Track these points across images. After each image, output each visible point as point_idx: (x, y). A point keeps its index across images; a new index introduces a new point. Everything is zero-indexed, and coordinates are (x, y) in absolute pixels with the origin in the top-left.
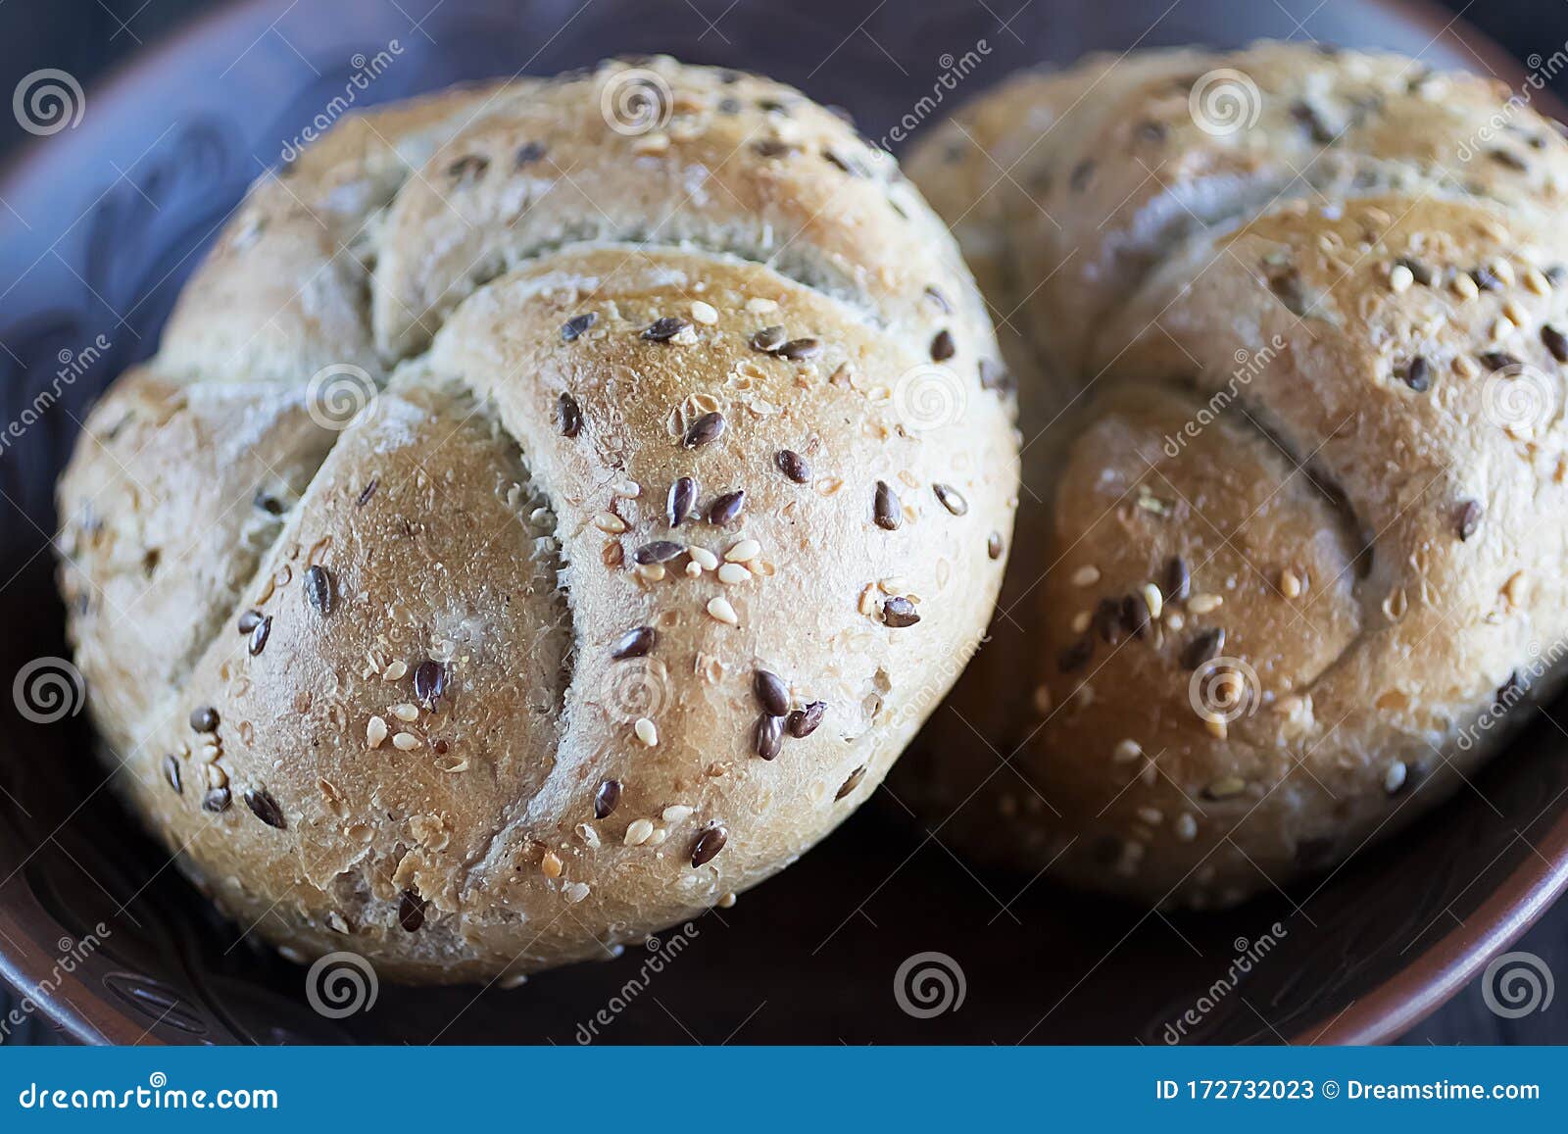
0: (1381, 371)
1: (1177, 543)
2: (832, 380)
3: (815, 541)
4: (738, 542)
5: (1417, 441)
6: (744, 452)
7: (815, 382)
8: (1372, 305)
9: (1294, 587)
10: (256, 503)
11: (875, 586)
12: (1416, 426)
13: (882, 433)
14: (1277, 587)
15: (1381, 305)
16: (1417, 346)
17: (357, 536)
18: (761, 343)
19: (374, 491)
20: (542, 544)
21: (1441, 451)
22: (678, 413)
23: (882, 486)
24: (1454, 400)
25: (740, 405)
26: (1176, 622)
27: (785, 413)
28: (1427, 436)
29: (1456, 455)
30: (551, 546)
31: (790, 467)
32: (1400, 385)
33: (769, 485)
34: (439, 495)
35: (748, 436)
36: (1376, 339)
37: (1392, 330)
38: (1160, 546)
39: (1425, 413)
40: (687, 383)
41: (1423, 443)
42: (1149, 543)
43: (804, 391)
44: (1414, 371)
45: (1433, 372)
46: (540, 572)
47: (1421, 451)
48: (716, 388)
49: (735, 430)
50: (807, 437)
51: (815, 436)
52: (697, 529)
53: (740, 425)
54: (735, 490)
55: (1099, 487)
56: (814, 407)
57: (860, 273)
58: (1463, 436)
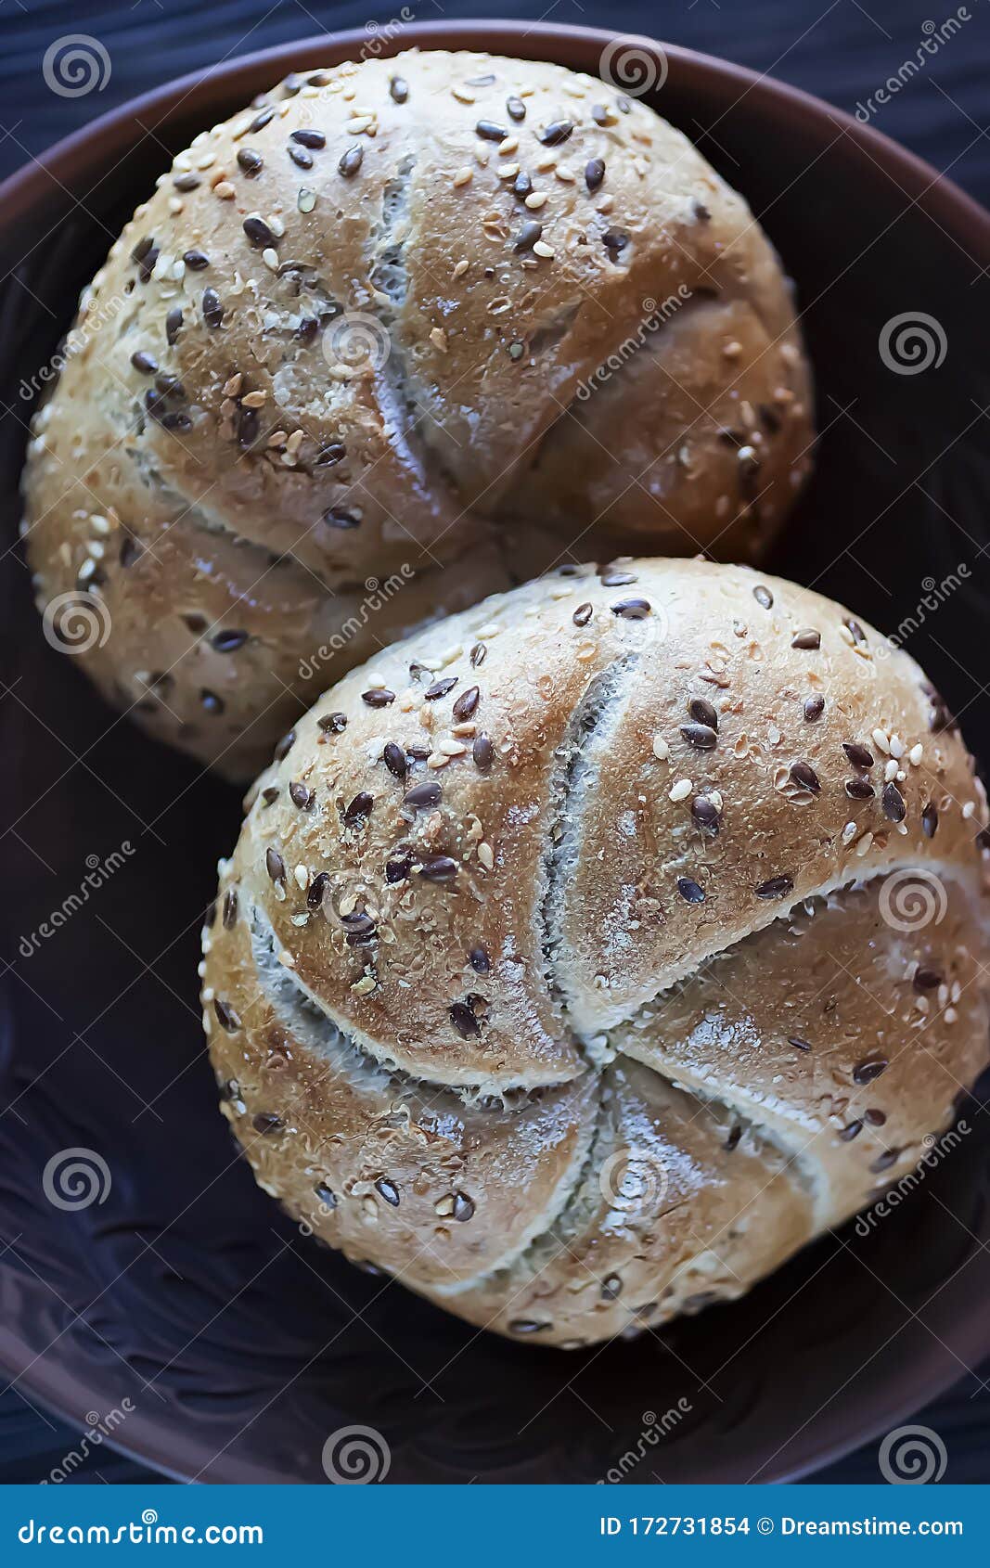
0: (618, 271)
1: (708, 436)
2: (725, 686)
3: (856, 690)
4: (875, 744)
5: (663, 246)
6: (815, 745)
7: (733, 698)
8: (567, 273)
9: (734, 347)
10: (732, 1149)
11: (856, 648)
12: (653, 245)
13: (754, 646)
14: (732, 361)
15: (567, 266)
16: (596, 240)
17: (836, 1047)
18: (702, 743)
19: (799, 1040)
20: (832, 905)
21: (667, 227)
22: (793, 798)
23: (796, 645)
24: (633, 215)
25: (775, 752)
26: (756, 437)
27: (770, 718)
28: (660, 238)
29: (669, 217)
30: (834, 898)
31: (814, 713)
32: (625, 255)
33: (833, 726)
34: (800, 988)
35: (801, 743)
36: (596, 272)
37: (587, 259)
38: (711, 448)
39: (643, 238)
40: (762, 793)
41: (664, 241)
42: (709, 456)
43: (744, 706)
44: (612, 244)
45: (613, 229)
46: (854, 903)
47: (670, 242)
48: (762, 771)
49: (797, 754)
50: (785, 700)
51: (781, 694)
52: (873, 777)
53: (791, 750)
54: (843, 750)
55: (662, 495)
56: (756, 697)
57: (590, 677)
58: (656, 210)
